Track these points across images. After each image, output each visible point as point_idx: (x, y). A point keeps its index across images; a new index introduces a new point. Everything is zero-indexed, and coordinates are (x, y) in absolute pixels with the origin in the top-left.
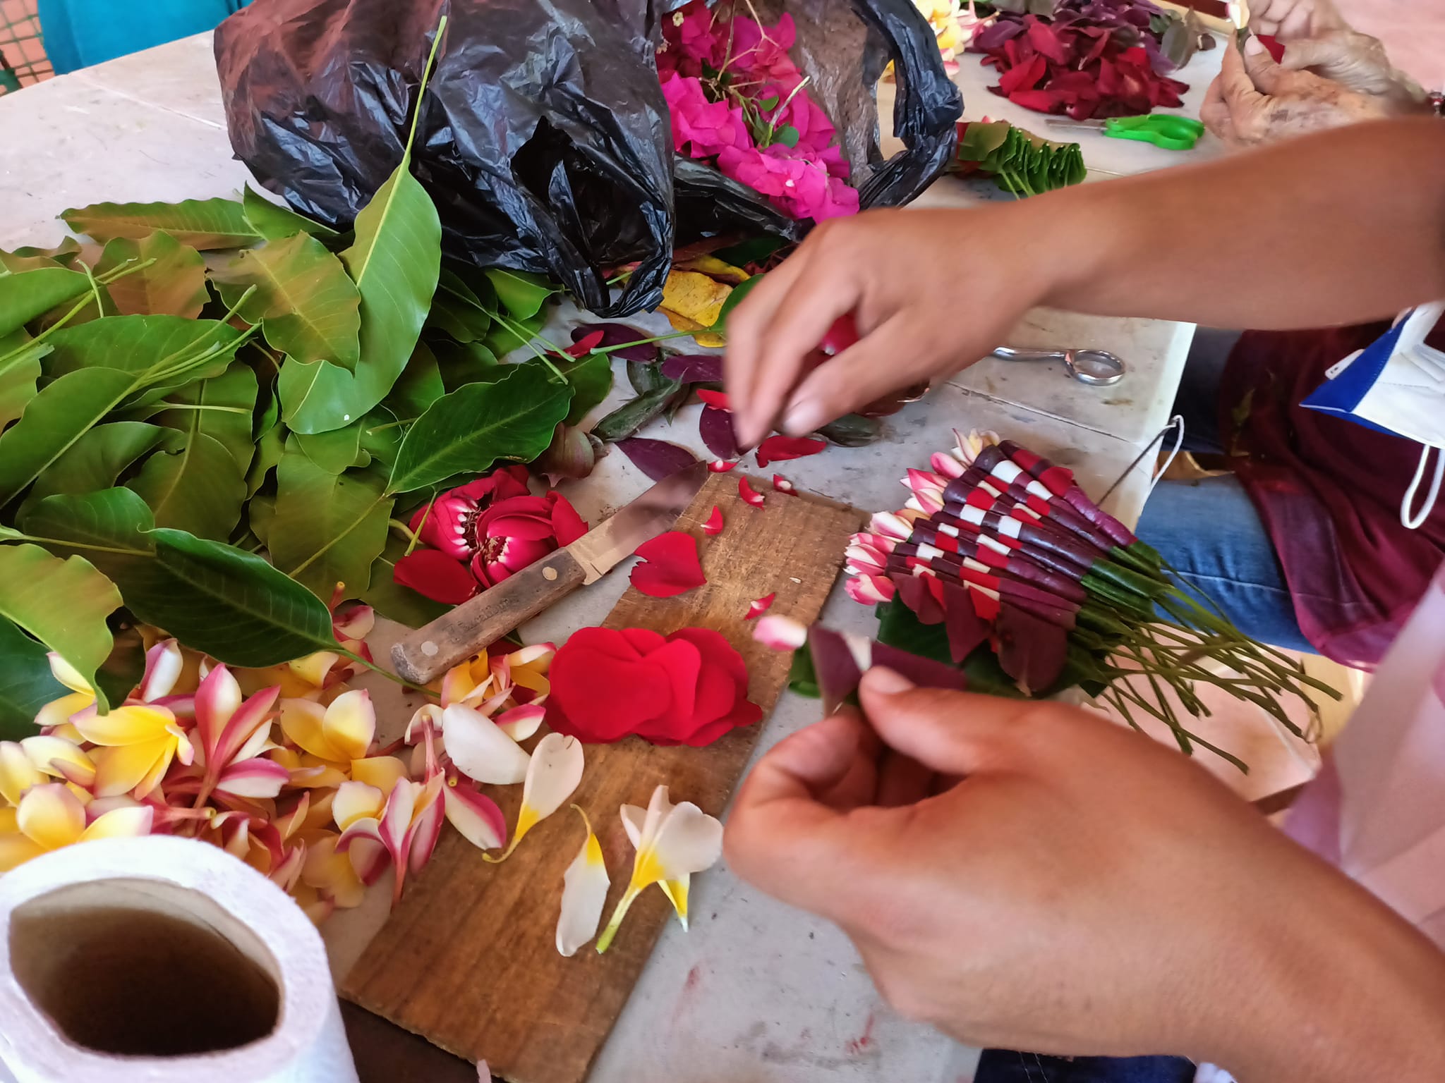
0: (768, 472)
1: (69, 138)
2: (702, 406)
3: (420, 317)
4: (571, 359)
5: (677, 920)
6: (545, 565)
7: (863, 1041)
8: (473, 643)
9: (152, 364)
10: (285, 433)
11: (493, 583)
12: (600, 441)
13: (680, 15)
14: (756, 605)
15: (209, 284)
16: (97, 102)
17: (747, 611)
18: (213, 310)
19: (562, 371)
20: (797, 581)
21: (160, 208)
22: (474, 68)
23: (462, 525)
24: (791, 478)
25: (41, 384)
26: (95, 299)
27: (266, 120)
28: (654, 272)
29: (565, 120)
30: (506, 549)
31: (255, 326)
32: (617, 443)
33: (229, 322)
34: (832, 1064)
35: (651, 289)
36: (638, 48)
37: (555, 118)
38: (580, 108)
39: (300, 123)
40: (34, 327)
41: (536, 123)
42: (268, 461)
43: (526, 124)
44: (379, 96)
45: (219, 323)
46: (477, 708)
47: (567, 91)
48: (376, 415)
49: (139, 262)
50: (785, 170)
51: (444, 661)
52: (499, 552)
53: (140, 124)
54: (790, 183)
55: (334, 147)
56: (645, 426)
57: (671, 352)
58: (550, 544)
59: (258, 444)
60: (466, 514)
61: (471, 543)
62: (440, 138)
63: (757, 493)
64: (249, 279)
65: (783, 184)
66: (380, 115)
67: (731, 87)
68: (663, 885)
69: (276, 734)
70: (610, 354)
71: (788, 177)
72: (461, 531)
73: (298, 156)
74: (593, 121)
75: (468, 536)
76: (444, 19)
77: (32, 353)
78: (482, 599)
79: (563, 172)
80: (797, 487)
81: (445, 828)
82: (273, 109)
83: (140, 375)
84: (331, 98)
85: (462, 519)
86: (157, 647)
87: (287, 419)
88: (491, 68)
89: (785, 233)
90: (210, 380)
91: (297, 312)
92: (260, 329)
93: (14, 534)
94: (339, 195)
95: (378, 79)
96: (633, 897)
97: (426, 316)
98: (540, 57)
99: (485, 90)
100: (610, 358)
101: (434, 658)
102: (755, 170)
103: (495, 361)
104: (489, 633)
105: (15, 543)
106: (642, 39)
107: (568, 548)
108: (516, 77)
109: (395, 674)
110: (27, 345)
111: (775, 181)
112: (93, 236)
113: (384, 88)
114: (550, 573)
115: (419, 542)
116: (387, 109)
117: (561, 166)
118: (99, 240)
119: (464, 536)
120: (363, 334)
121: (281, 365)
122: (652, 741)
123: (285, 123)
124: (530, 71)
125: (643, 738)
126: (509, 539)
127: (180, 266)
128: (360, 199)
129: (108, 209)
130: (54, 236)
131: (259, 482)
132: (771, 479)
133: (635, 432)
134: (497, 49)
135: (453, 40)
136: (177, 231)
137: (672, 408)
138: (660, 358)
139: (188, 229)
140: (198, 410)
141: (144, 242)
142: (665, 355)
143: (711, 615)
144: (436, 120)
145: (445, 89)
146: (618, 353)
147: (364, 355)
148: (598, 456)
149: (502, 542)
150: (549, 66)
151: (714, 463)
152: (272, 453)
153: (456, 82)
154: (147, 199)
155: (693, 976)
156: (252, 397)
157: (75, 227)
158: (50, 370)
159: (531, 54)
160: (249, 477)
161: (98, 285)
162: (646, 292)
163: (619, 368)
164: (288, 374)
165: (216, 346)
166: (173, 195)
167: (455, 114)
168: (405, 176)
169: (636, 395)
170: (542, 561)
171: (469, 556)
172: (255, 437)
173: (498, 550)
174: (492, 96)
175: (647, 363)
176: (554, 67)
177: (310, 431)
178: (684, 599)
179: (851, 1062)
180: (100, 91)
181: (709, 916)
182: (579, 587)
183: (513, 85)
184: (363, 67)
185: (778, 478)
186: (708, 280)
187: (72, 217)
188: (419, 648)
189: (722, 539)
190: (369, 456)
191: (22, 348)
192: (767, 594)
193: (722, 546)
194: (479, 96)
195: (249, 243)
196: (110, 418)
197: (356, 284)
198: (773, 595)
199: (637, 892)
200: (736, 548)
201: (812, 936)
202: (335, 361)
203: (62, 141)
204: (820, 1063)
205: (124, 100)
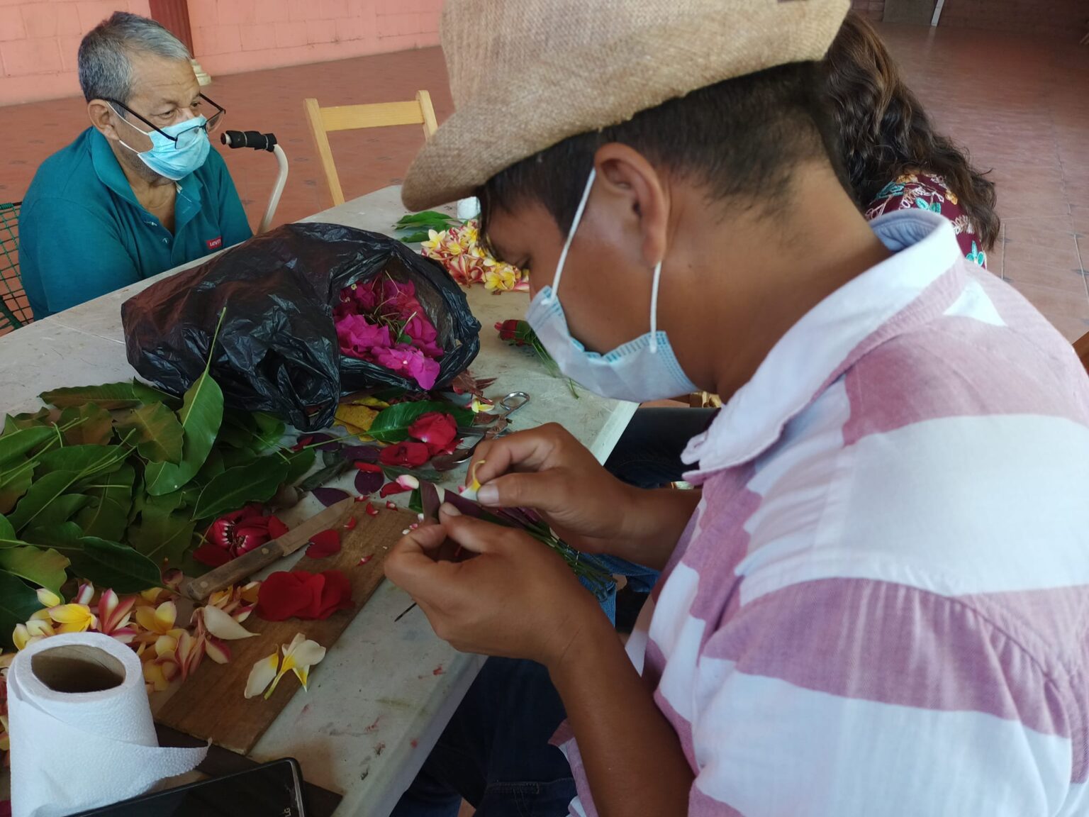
0: (384, 501)
1: (44, 355)
2: (358, 471)
3: (212, 439)
4: (292, 452)
5: (303, 688)
6: (263, 547)
7: (373, 727)
8: (225, 582)
9: (85, 467)
10: (147, 495)
11: (237, 556)
12: (302, 490)
13: (355, 285)
14: (363, 560)
15: (113, 428)
16: (59, 334)
17: (358, 563)
18: (115, 441)
19: (288, 458)
20: (386, 548)
21: (91, 389)
22: (237, 330)
23: (226, 532)
24: (396, 502)
25: (34, 480)
26: (59, 439)
27: (144, 351)
28: (330, 410)
29: (282, 348)
30: (245, 541)
31: (134, 447)
32: (312, 491)
33: (122, 446)
34: (358, 735)
35: (328, 418)
36: (324, 309)
37: (276, 347)
38: (291, 341)
39: (159, 352)
40: (29, 453)
41: (266, 351)
42: (138, 509)
43: (262, 352)
44: (195, 342)
45: (118, 446)
46: (222, 609)
47: (284, 334)
48: (190, 484)
49: (80, 420)
50: (403, 356)
51: (210, 590)
52: (242, 543)
53: (82, 345)
54: (405, 362)
55: (176, 362)
56: (325, 483)
57: (346, 445)
58: (267, 538)
59: (134, 502)
60: (228, 527)
61: (230, 540)
62: (224, 358)
63: (375, 510)
64: (133, 425)
65: (402, 363)
66: (196, 351)
67: (382, 317)
68: (295, 670)
69: (132, 619)
70: (315, 449)
71: (404, 359)
72: (225, 534)
73: (160, 366)
74: (297, 345)
75: (228, 537)
76: (225, 309)
77: (30, 466)
78: (231, 563)
79: (284, 368)
80: (398, 506)
81: (205, 656)
82: (147, 346)
83: (80, 472)
84: (173, 343)
85: (226, 529)
86: (83, 585)
87: (148, 489)
88: (245, 329)
89: (403, 386)
90: (112, 473)
91: (155, 440)
92: (136, 449)
93: (23, 543)
94: (180, 382)
95: (195, 335)
96: (281, 675)
97: (215, 438)
98: (269, 322)
99: (242, 339)
100: (315, 450)
101: (206, 588)
102: (387, 357)
103: (255, 456)
104: (232, 577)
105: (23, 546)
106: (326, 305)
107: (277, 540)
108: (257, 332)
109: (189, 597)
110: (26, 462)
111: (398, 362)
112: (55, 405)
113: (198, 339)
114: (265, 551)
115: (206, 541)
116: (199, 347)
117: (283, 366)
118: (59, 407)
119: (226, 537)
120: (185, 449)
121: (146, 464)
122: (302, 619)
123: (154, 352)
124: (264, 328)
125: (298, 617)
126: (247, 536)
127: (99, 419)
128: (189, 384)
129: (64, 391)
130: (36, 406)
131: (133, 518)
132: (386, 503)
133: (321, 485)
134: (248, 321)
135: (228, 317)
136: (99, 400)
137: (341, 473)
138: (341, 448)
139: (104, 398)
140: (106, 488)
141: (82, 408)
142: (343, 446)
143: (342, 565)
144: (220, 352)
145: (224, 339)
146: (319, 447)
147: (184, 458)
148: (301, 497)
149: (244, 538)
150: (275, 324)
151: (359, 497)
152: (141, 505)
153: (230, 336)
154: (84, 385)
155: (306, 708)
156: (132, 480)
157: (47, 401)
158: (38, 473)
159: (265, 321)
160: (129, 516)
161: (61, 433)
162: (326, 419)
163: (319, 455)
164: (149, 469)
165: (116, 457)
166: (98, 381)
167: (229, 350)
168: (206, 376)
169: (325, 467)
170: (262, 546)
171: (229, 546)
172: (132, 499)
173: (242, 542)
174: (245, 341)
175: (333, 451)
176: (277, 325)
177: (158, 494)
178: (329, 559)
179: (365, 734)
180: (61, 327)
181: (317, 685)
182: (281, 558)
183: (256, 336)
184: (188, 330)
185: (388, 503)
186: (368, 409)
187: (45, 396)
188: (199, 585)
189: (354, 532)
190: (185, 504)
191: (25, 463)
192: (370, 554)
193: (353, 535)
194: (240, 341)
195: (135, 405)
196: (65, 493)
197: (182, 424)
198: (372, 555)
199: (283, 673)
200: (359, 536)
201: (360, 691)
202: (170, 461)
203: (41, 357)
204: (353, 735)
205: (74, 332)
